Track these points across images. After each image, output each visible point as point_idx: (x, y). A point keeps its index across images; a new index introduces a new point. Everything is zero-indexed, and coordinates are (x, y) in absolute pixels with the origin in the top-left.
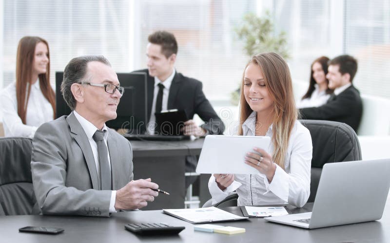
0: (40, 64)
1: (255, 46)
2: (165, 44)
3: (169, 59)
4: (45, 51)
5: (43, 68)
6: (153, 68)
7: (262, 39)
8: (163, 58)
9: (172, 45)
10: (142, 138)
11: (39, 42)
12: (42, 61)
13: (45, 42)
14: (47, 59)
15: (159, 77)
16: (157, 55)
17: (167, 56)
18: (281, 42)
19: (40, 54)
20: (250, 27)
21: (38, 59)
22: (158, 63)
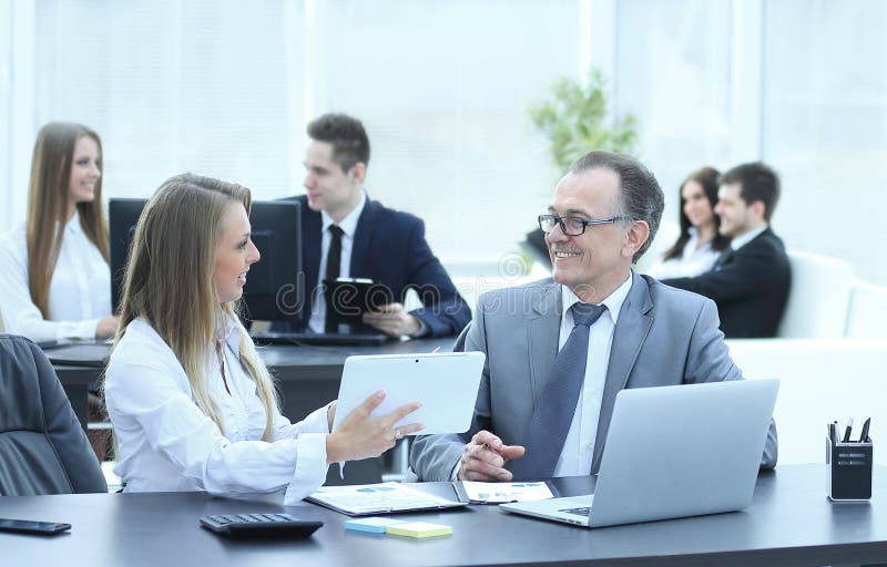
0: (83, 183)
1: (569, 147)
2: (340, 142)
3: (351, 173)
4: (93, 155)
5: (89, 190)
6: (315, 192)
7: (584, 131)
8: (337, 170)
9: (357, 143)
10: (298, 339)
11: (82, 136)
12: (89, 176)
13: (94, 137)
14: (97, 172)
15: (331, 211)
16: (324, 164)
17: (346, 169)
18: (625, 138)
19: (84, 162)
20: (560, 108)
21: (78, 172)
22: (327, 182)
